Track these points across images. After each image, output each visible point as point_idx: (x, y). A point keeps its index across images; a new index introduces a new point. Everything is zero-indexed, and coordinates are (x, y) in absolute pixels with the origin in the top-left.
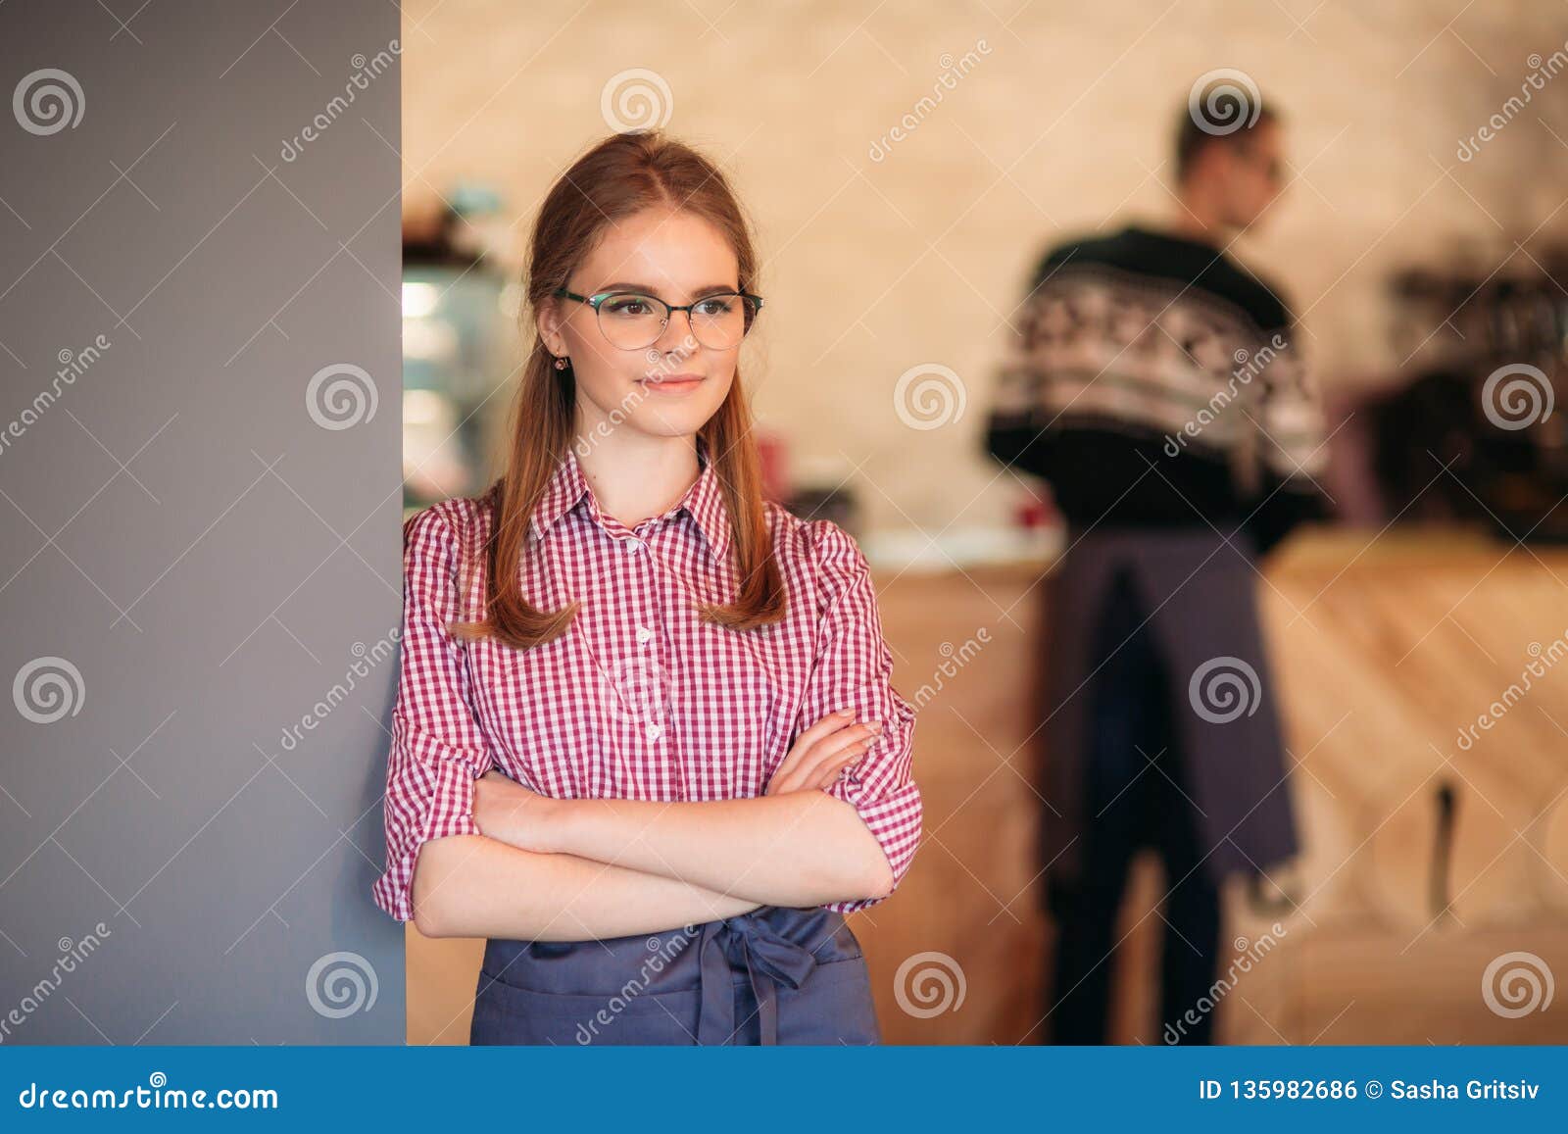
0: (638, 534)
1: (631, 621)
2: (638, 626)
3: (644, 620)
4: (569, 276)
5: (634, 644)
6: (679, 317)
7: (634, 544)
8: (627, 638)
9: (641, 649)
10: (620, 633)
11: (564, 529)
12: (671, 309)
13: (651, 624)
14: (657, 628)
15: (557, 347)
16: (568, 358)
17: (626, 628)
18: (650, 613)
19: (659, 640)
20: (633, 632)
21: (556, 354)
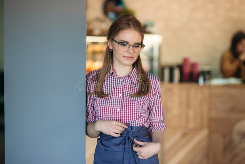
0: (122, 78)
1: (119, 92)
2: (119, 93)
3: (121, 92)
4: (114, 37)
5: (118, 96)
6: (131, 47)
7: (121, 80)
8: (117, 95)
9: (119, 97)
10: (116, 94)
11: (110, 76)
12: (130, 46)
13: (122, 93)
14: (122, 94)
15: (111, 47)
16: (112, 50)
17: (117, 93)
18: (122, 91)
19: (122, 96)
20: (118, 94)
21: (110, 48)
